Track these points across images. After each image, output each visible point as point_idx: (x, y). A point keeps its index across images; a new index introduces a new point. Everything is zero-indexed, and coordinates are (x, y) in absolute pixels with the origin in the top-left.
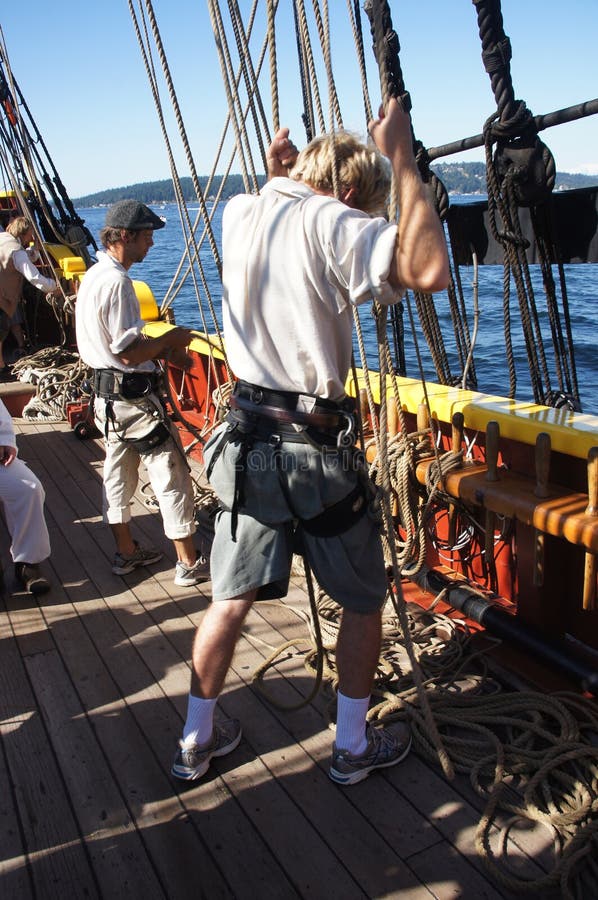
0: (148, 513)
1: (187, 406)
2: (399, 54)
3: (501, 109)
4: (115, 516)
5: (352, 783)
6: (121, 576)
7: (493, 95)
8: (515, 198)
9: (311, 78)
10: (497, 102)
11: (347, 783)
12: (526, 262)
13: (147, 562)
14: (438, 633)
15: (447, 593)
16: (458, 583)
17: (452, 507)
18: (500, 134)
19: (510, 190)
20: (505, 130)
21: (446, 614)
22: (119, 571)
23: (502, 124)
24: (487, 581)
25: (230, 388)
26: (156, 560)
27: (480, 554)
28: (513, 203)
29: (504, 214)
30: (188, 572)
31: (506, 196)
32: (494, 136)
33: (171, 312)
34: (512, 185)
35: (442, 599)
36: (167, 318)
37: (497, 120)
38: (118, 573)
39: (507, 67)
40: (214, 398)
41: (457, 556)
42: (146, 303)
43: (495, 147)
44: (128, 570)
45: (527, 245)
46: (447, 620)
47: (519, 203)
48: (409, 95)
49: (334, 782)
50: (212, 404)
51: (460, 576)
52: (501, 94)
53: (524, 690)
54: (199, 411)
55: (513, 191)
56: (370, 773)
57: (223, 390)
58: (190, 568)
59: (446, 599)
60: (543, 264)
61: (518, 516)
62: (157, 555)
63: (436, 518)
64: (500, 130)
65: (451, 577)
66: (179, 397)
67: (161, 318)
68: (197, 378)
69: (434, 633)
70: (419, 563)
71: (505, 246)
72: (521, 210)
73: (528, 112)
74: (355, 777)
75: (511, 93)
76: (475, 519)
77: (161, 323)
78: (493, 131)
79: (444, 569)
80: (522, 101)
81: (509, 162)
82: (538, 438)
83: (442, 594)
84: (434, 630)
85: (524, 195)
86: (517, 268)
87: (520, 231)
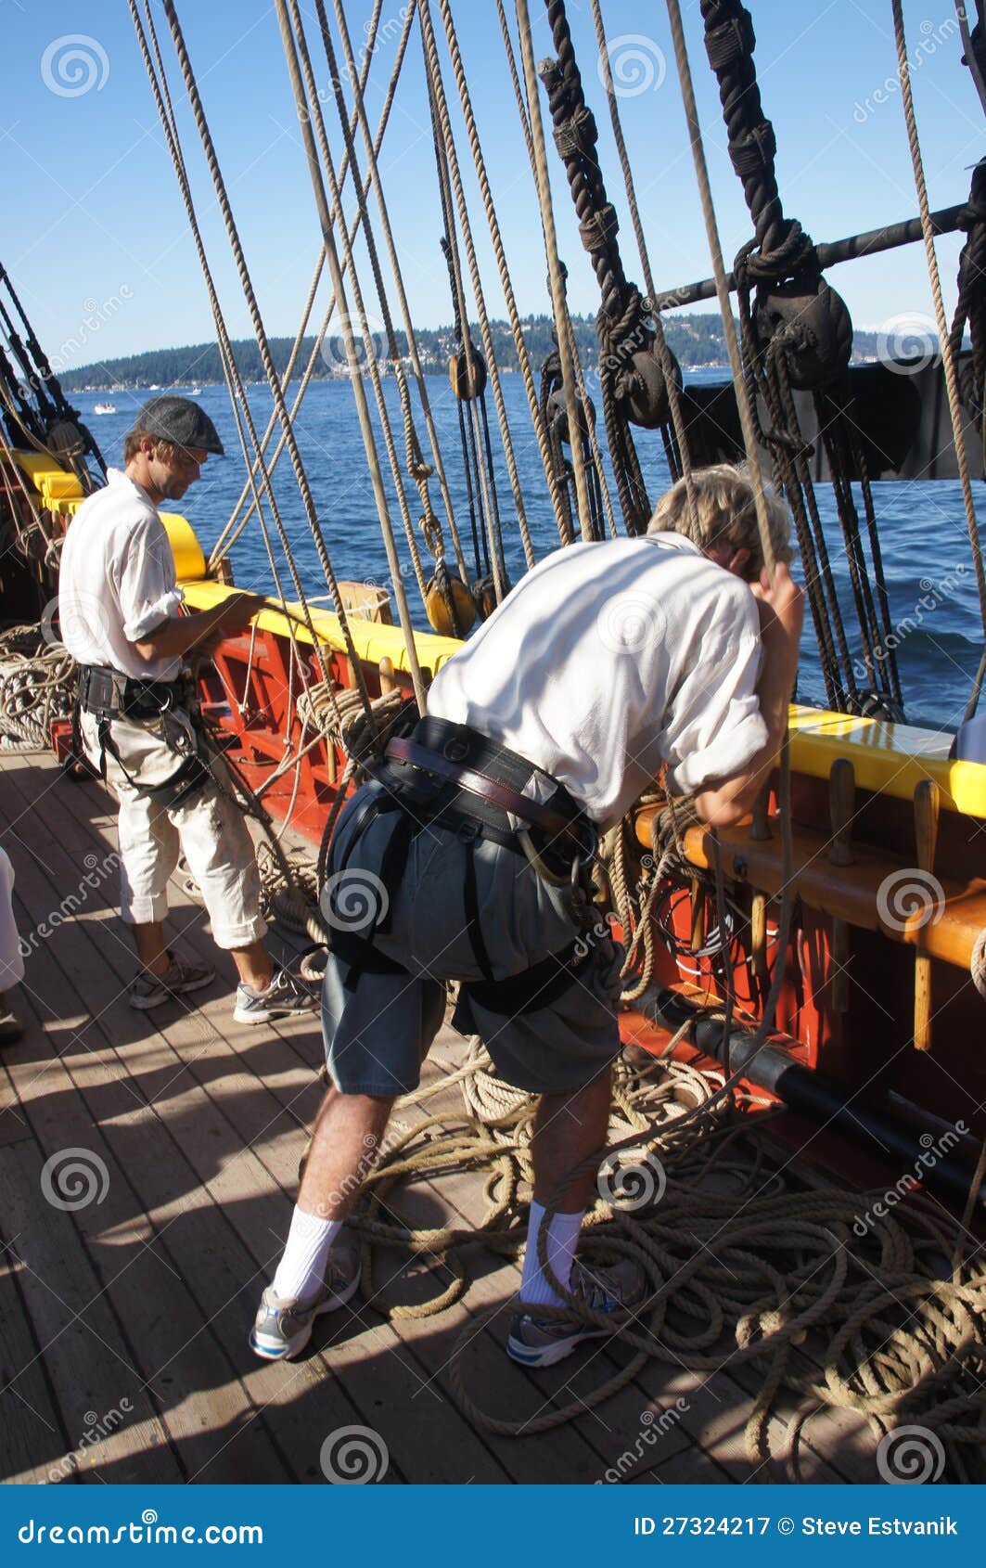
0: (188, 902)
1: (254, 723)
2: (595, 145)
3: (761, 233)
4: (142, 911)
5: (546, 1364)
6: (144, 1011)
7: (749, 212)
8: (789, 376)
9: (453, 183)
10: (755, 223)
11: (536, 1364)
12: (809, 478)
13: (189, 987)
14: (678, 1095)
15: (693, 1028)
16: (710, 1010)
17: (696, 885)
18: (762, 273)
19: (779, 363)
20: (769, 266)
21: (691, 1063)
22: (141, 1002)
23: (763, 257)
24: (757, 1006)
25: (325, 691)
26: (205, 982)
27: (745, 962)
28: (786, 383)
29: (770, 402)
30: (256, 1001)
31: (774, 373)
32: (752, 276)
33: (226, 565)
34: (783, 354)
35: (684, 1038)
36: (221, 575)
37: (756, 250)
38: (140, 1006)
39: (770, 168)
40: (299, 708)
41: (707, 965)
42: (183, 550)
43: (753, 294)
44: (155, 1001)
45: (810, 452)
46: (692, 1072)
47: (794, 384)
48: (613, 209)
49: (515, 1362)
50: (296, 719)
51: (714, 999)
52: (760, 210)
53: (823, 1188)
54: (276, 730)
55: (785, 365)
56: (577, 1346)
57: (315, 695)
58: (259, 994)
59: (691, 1037)
60: (836, 484)
61: (805, 899)
62: (206, 974)
63: (672, 902)
64: (759, 268)
65: (699, 1000)
66: (242, 708)
67: (209, 576)
68: (270, 676)
69: (672, 1096)
70: (645, 979)
71: (774, 455)
72: (798, 396)
73: (805, 239)
74: (552, 1352)
75: (777, 208)
76: (737, 904)
77: (210, 584)
78: (751, 269)
79: (686, 988)
80: (794, 221)
81: (776, 318)
82: (833, 769)
83: (684, 1029)
84: (672, 1090)
85: (801, 371)
86: (794, 489)
87: (797, 430)
